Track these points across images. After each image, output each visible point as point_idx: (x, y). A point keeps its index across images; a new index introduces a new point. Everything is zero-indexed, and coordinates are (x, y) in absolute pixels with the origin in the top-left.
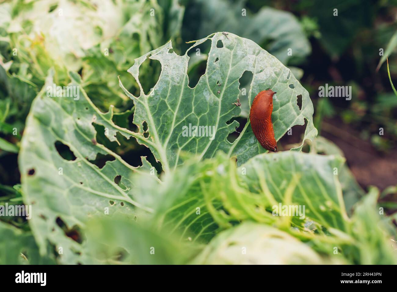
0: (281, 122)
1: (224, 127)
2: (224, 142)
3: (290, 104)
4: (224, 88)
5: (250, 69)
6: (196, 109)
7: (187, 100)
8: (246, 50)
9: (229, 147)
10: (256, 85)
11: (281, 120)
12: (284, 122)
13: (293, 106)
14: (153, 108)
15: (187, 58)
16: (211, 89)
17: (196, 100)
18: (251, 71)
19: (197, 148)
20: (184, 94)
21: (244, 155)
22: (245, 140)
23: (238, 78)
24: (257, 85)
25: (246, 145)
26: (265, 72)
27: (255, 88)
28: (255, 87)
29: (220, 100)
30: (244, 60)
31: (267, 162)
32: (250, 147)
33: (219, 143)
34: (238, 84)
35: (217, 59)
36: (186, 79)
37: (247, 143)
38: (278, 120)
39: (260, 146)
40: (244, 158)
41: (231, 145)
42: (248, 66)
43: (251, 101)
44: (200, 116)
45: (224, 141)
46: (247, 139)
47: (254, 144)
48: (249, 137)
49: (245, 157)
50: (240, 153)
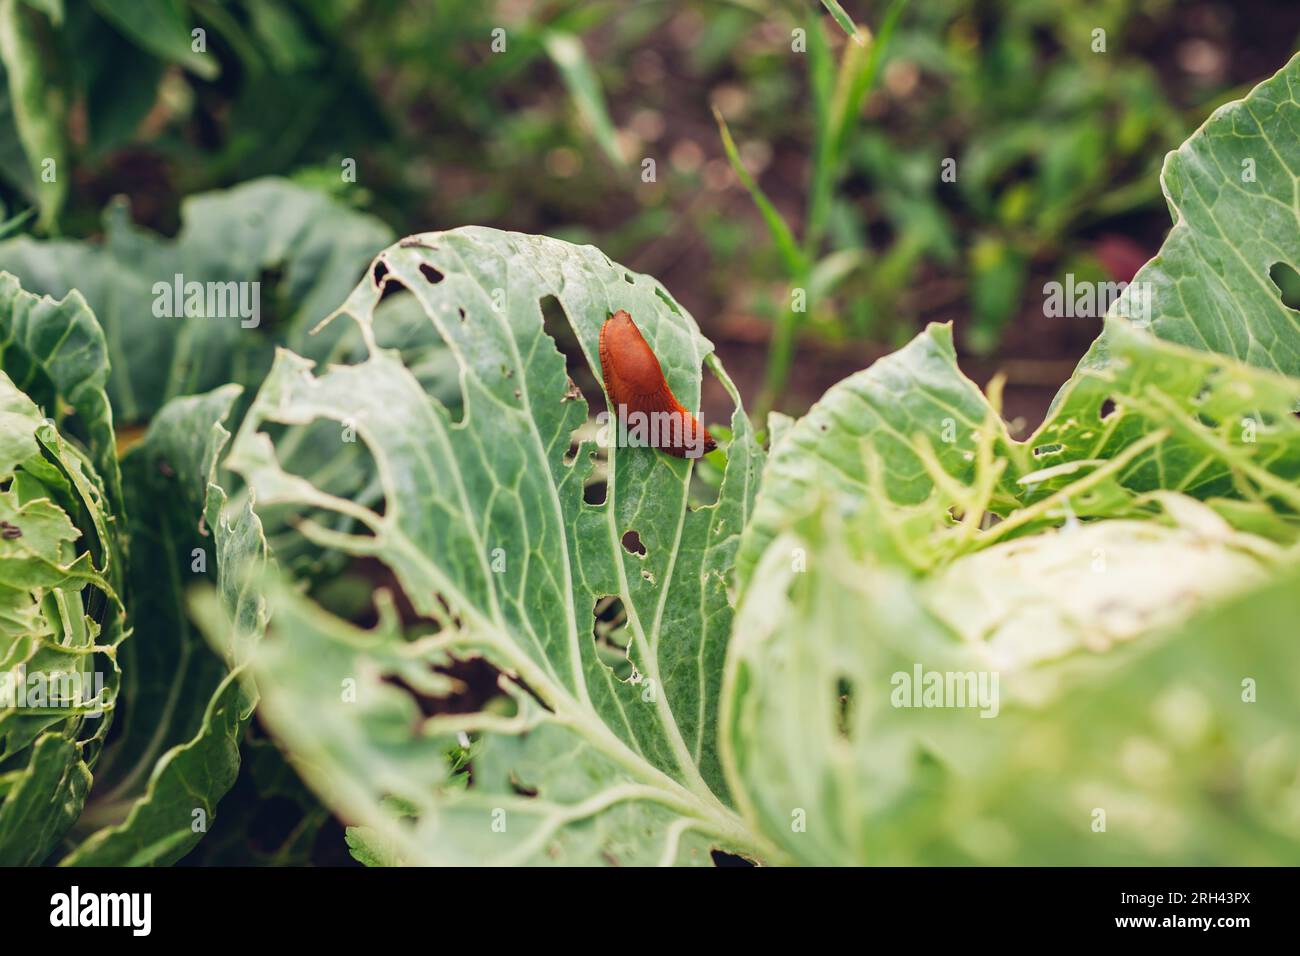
0: (679, 369)
1: (566, 477)
2: (583, 514)
3: (662, 319)
4: (521, 376)
5: (545, 290)
6: (499, 473)
7: (470, 463)
8: (493, 253)
9: (603, 516)
10: (582, 320)
11: (674, 366)
12: (685, 368)
13: (669, 318)
14: (422, 541)
15: (390, 357)
16: (499, 396)
17: (489, 449)
18: (550, 292)
19: (549, 572)
20: (457, 452)
21: (645, 509)
22: (624, 473)
23: (539, 327)
24: (584, 316)
25: (634, 482)
26: (569, 278)
27: (585, 328)
28: (584, 325)
29: (527, 413)
30: (514, 277)
31: (809, 446)
32: (648, 480)
33: (575, 524)
34: (549, 341)
35: (462, 313)
36: (437, 411)
37: (634, 478)
38: (671, 369)
39: (669, 462)
40: (653, 516)
41: (603, 510)
42: (532, 285)
43: (597, 366)
44: (517, 485)
45: (582, 511)
46: (627, 469)
47: (651, 466)
48: (629, 458)
49: (652, 513)
50: (632, 513)
